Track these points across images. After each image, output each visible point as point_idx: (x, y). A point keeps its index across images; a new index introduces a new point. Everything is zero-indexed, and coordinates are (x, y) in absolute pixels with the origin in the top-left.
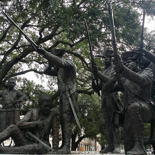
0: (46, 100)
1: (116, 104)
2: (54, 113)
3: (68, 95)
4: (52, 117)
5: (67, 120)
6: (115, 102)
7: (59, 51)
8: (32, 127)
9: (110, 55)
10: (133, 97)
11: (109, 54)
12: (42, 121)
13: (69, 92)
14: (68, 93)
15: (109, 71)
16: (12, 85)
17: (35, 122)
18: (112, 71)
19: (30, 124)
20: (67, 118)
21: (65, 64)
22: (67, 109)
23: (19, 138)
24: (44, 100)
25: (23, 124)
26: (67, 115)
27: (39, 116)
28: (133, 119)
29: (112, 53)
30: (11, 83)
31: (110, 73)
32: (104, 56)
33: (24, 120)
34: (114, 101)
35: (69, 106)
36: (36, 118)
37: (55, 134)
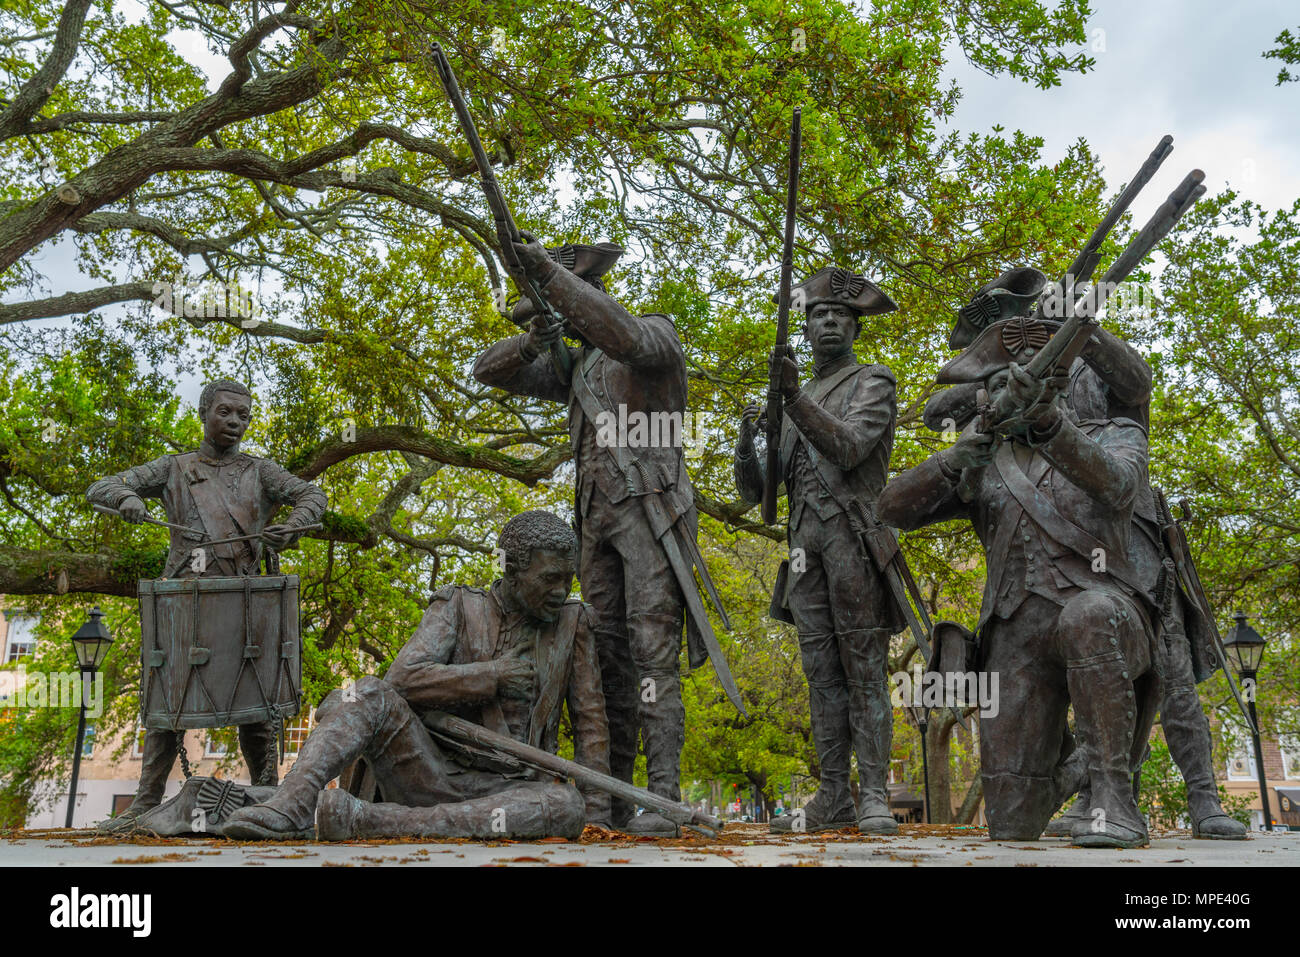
0: (552, 547)
1: (882, 579)
2: (583, 618)
3: (662, 524)
4: (575, 642)
5: (661, 657)
6: (882, 564)
7: (588, 257)
8: (478, 694)
9: (851, 301)
10: (1054, 559)
11: (845, 294)
12: (525, 658)
13: (667, 505)
14: (661, 510)
15: (845, 389)
16: (233, 425)
17: (491, 666)
18: (865, 394)
19: (461, 679)
20: (660, 649)
21: (652, 346)
22: (655, 600)
23: (407, 755)
24: (541, 547)
25: (424, 676)
26: (661, 628)
27: (501, 632)
28: (1095, 672)
29: (861, 291)
30: (228, 410)
31: (858, 406)
32: (815, 304)
33: (423, 654)
34: (873, 562)
35: (665, 580)
36: (490, 642)
37: (591, 732)
